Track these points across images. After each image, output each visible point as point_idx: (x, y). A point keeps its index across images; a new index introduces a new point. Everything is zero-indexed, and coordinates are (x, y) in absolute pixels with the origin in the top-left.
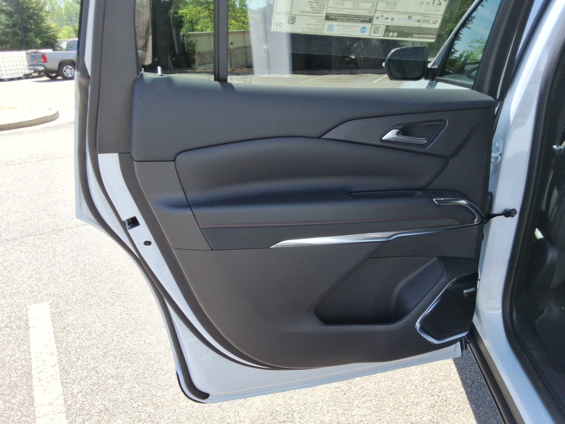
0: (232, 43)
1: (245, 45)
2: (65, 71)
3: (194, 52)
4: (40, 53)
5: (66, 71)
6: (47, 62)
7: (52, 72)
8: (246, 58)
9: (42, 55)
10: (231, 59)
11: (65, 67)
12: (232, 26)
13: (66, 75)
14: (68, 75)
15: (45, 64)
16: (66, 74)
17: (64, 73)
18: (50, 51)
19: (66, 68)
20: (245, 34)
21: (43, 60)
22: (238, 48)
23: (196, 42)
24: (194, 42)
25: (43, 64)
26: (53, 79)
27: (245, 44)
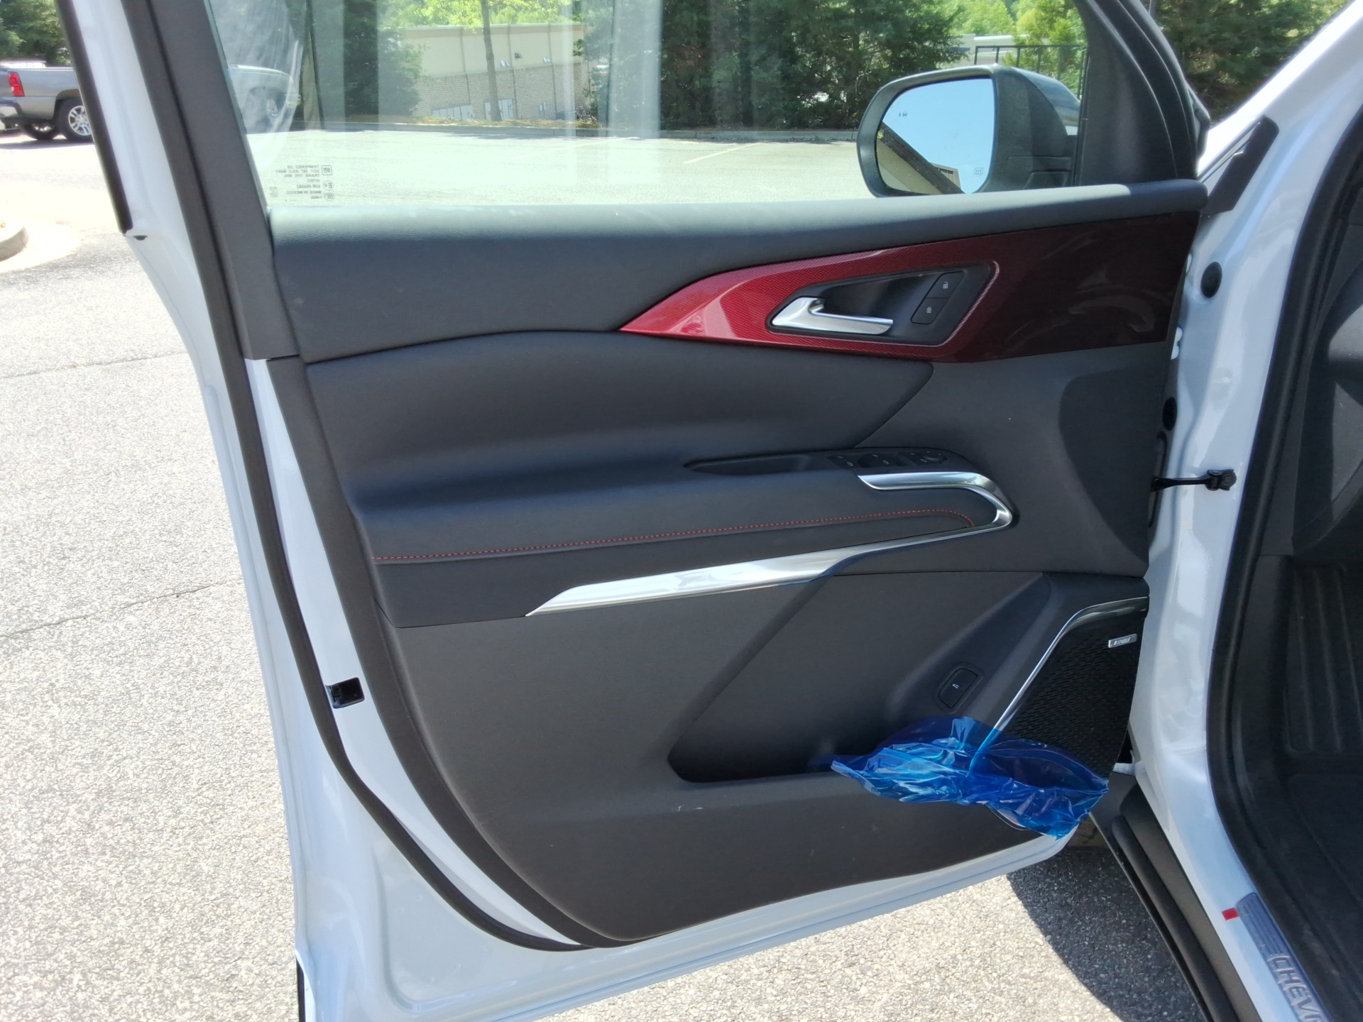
0: (517, 56)
1: (551, 62)
2: (73, 120)
3: (417, 76)
4: (5, 70)
5: (77, 119)
6: (23, 96)
7: (42, 121)
8: (555, 93)
9: (10, 75)
10: (515, 96)
11: (73, 110)
12: (521, 12)
13: (75, 130)
14: (80, 129)
15: (20, 101)
16: (77, 128)
17: (72, 125)
18: (38, 65)
19: (75, 112)
20: (552, 34)
21: (13, 89)
22: (535, 69)
23: (422, 50)
24: (416, 49)
25: (12, 99)
26: (44, 140)
27: (551, 59)
